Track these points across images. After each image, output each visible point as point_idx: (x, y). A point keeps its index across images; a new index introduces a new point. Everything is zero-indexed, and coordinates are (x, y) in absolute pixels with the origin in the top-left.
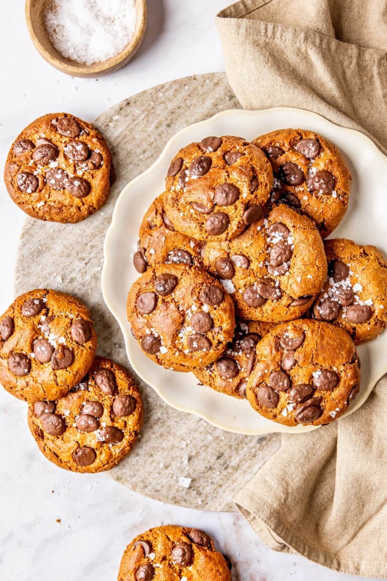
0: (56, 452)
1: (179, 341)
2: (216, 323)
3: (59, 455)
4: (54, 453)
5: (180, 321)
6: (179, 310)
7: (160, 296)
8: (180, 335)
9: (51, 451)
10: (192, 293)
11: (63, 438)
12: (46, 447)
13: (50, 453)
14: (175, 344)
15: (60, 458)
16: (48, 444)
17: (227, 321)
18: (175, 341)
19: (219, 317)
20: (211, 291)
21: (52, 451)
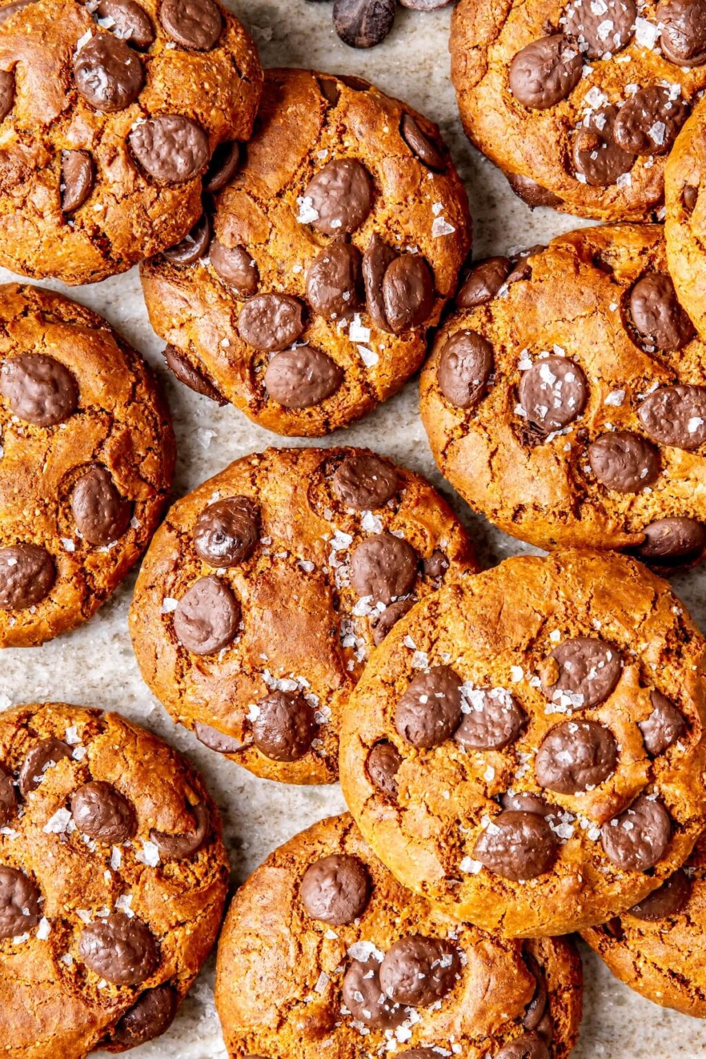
0: (678, 969)
1: (355, 659)
2: (422, 546)
3: (688, 975)
4: (673, 974)
5: (327, 601)
6: (305, 573)
7: (233, 572)
8: (349, 642)
9: (660, 970)
10: (313, 506)
11: (688, 918)
12: (640, 964)
13: (660, 977)
14: (348, 673)
15: (693, 985)
16: (645, 952)
17: (444, 524)
18: (346, 665)
19: (419, 525)
20: (358, 471)
21: (665, 968)
